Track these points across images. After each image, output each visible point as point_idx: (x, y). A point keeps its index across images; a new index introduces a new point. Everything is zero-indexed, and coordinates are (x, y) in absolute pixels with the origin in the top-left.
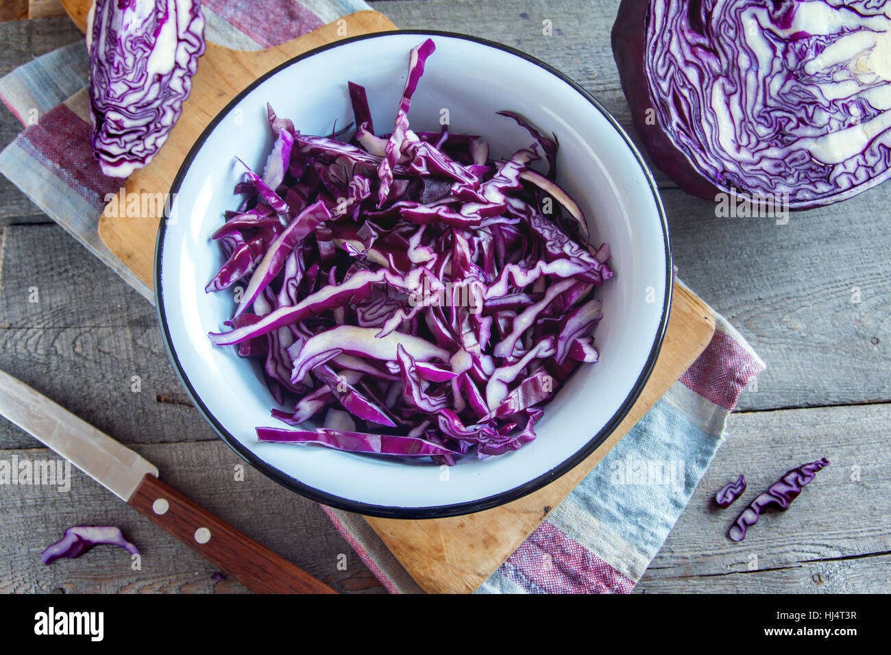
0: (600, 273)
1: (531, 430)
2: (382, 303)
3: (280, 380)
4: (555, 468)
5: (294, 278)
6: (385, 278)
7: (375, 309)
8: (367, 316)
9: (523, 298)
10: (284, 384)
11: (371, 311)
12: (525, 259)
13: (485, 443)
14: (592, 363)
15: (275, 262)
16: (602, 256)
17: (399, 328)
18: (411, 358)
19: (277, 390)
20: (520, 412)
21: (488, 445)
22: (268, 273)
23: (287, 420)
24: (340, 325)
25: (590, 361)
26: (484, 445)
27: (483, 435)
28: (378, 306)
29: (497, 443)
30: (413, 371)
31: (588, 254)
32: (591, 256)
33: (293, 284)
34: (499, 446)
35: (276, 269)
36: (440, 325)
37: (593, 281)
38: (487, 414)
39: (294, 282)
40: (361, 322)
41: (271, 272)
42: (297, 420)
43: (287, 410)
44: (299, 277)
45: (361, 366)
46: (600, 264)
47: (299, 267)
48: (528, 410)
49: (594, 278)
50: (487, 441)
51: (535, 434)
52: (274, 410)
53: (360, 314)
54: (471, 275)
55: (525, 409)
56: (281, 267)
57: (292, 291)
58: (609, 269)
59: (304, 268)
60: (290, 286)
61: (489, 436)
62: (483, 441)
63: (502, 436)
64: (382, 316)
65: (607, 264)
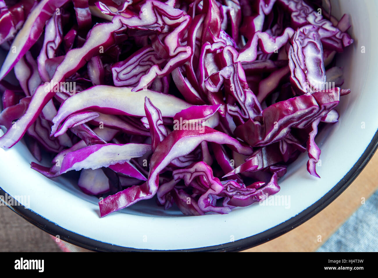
0: (342, 40)
1: (276, 183)
2: (136, 64)
3: (39, 138)
4: (297, 216)
5: (53, 42)
6: (123, 25)
7: (129, 69)
8: (121, 76)
9: (269, 64)
10: (42, 142)
11: (125, 71)
12: (271, 29)
13: (233, 195)
14: (333, 124)
15: (35, 28)
16: (343, 26)
17: (151, 87)
18: (158, 112)
19: (36, 149)
20: (263, 169)
21: (235, 197)
22: (29, 38)
23: (45, 173)
24: (96, 85)
25: (331, 121)
26: (231, 197)
27: (231, 188)
28: (133, 66)
29: (244, 195)
30: (160, 125)
31: (331, 24)
32: (333, 26)
33: (52, 47)
34: (246, 197)
35: (36, 35)
36: (189, 85)
37: (334, 48)
38: (232, 170)
39: (53, 45)
40: (116, 82)
41: (32, 37)
42: (54, 173)
43: (44, 164)
44: (58, 41)
45: (114, 123)
46: (342, 32)
47: (58, 32)
48: (272, 167)
49: (336, 45)
50: (234, 193)
51: (279, 187)
52: (33, 163)
53: (115, 74)
54: (219, 40)
55: (269, 167)
56: (41, 32)
57: (51, 54)
58: (350, 36)
59: (62, 33)
60: (49, 48)
61: (236, 189)
62: (231, 194)
63: (249, 189)
64: (135, 76)
65: (348, 32)
